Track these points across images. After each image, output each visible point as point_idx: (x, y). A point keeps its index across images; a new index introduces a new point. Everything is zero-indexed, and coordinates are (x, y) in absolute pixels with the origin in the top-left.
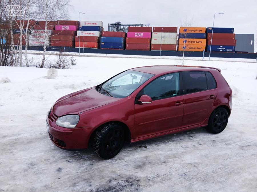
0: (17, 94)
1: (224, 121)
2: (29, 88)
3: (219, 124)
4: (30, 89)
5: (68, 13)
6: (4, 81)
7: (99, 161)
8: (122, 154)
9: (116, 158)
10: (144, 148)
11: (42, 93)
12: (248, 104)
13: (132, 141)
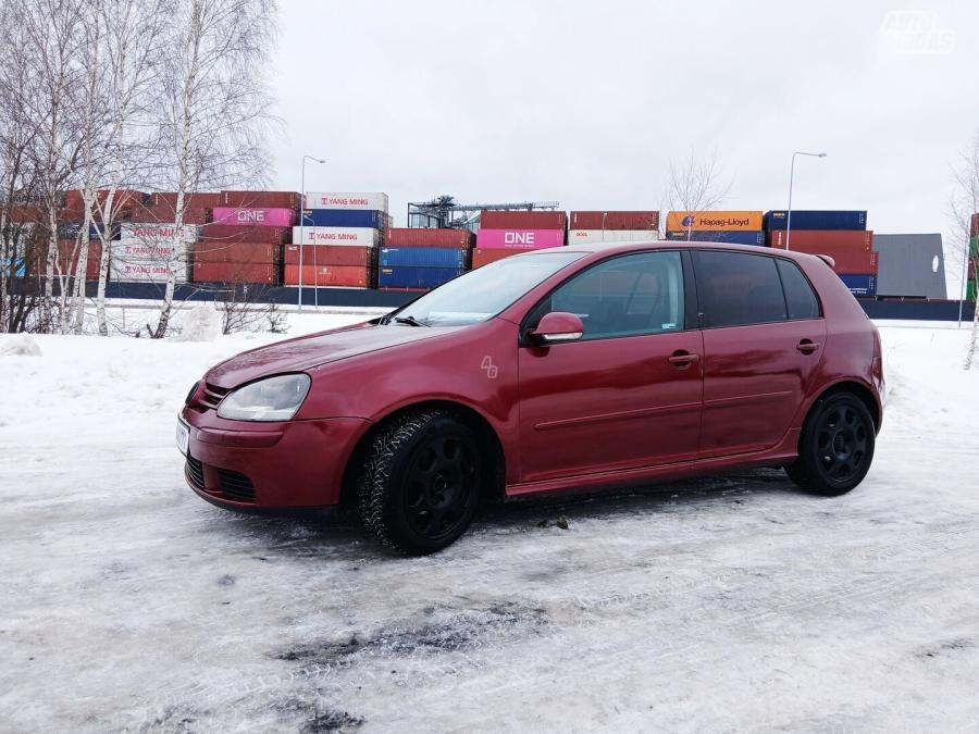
0: (63, 388)
1: (862, 446)
2: (110, 370)
3: (841, 457)
4: (113, 374)
5: (263, 146)
6: (17, 349)
7: (383, 560)
8: (472, 544)
9: (448, 553)
10: (555, 528)
11: (159, 387)
12: (945, 425)
13: (511, 491)
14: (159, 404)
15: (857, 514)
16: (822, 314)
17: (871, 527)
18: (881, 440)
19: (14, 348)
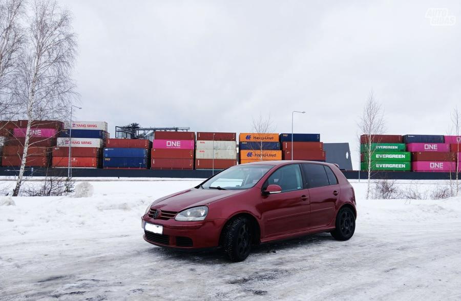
0: (41, 218)
1: (352, 224)
2: (57, 210)
3: (347, 228)
4: (59, 212)
6: (8, 203)
8: (251, 258)
9: (247, 260)
10: (272, 253)
11: (80, 216)
12: (369, 219)
13: (263, 241)
14: (83, 223)
15: (354, 245)
16: (338, 183)
17: (360, 248)
18: (357, 221)
19: (6, 202)
